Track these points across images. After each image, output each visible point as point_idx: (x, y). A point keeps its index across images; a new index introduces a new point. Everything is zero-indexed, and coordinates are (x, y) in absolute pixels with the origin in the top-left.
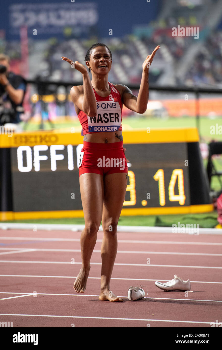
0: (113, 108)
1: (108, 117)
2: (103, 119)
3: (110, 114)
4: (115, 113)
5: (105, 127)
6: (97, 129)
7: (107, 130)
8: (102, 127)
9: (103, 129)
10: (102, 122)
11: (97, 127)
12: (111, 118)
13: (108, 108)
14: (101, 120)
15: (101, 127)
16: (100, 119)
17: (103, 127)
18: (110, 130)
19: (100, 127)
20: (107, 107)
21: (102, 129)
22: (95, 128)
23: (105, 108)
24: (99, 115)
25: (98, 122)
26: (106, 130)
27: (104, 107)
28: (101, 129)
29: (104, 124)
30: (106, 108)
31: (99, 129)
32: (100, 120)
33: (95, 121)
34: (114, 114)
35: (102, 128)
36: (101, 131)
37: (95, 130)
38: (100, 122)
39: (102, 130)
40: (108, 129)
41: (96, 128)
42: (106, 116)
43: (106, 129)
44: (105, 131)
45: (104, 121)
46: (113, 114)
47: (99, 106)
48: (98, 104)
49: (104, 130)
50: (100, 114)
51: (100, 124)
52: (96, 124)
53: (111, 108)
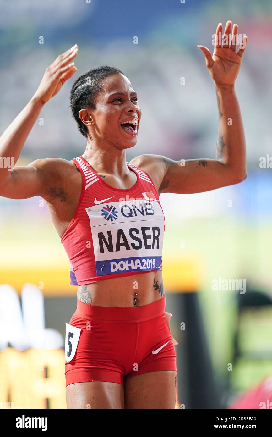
0: (147, 214)
2: (130, 241)
3: (144, 229)
4: (153, 228)
5: (135, 259)
6: (118, 266)
7: (140, 266)
8: (129, 260)
9: (132, 264)
10: (128, 248)
11: (117, 261)
12: (146, 238)
13: (136, 215)
14: (126, 244)
15: (127, 262)
16: (122, 241)
17: (132, 261)
18: (146, 268)
19: (124, 260)
20: (133, 214)
21: (130, 265)
22: (112, 264)
23: (131, 215)
24: (120, 232)
25: (118, 249)
26: (138, 266)
27: (128, 213)
28: (126, 266)
29: (133, 253)
30: (133, 217)
31: (122, 266)
32: (122, 245)
33: (111, 250)
34: (151, 229)
35: (130, 263)
36: (128, 269)
37: (113, 270)
38: (123, 248)
39: (130, 267)
40: (142, 264)
41: (115, 263)
42: (134, 233)
43: (138, 264)
44: (136, 268)
45: (133, 245)
46: (148, 229)
47: (117, 212)
48: (114, 209)
49: (133, 268)
50: (121, 230)
51: (123, 253)
52: (114, 255)
53: (144, 215)
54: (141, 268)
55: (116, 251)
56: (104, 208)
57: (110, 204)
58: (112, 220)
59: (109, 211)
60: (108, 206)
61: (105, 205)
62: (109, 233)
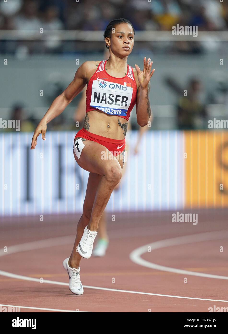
1: (114, 99)
2: (108, 99)
4: (123, 96)
10: (106, 103)
12: (117, 100)
16: (104, 99)
17: (106, 109)
18: (113, 113)
19: (103, 107)
23: (113, 88)
24: (105, 94)
25: (101, 102)
29: (108, 105)
30: (114, 89)
33: (98, 102)
38: (103, 102)
40: (111, 111)
41: (98, 108)
42: (111, 96)
44: (107, 112)
45: (108, 102)
46: (120, 96)
47: (107, 85)
49: (106, 112)
51: (103, 104)
52: (99, 104)
53: (120, 89)
54: (109, 113)
55: (101, 103)
56: (101, 82)
57: (105, 81)
58: (102, 88)
59: (103, 84)
60: (103, 82)
61: (102, 81)
62: (99, 94)
